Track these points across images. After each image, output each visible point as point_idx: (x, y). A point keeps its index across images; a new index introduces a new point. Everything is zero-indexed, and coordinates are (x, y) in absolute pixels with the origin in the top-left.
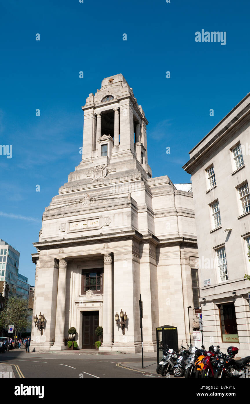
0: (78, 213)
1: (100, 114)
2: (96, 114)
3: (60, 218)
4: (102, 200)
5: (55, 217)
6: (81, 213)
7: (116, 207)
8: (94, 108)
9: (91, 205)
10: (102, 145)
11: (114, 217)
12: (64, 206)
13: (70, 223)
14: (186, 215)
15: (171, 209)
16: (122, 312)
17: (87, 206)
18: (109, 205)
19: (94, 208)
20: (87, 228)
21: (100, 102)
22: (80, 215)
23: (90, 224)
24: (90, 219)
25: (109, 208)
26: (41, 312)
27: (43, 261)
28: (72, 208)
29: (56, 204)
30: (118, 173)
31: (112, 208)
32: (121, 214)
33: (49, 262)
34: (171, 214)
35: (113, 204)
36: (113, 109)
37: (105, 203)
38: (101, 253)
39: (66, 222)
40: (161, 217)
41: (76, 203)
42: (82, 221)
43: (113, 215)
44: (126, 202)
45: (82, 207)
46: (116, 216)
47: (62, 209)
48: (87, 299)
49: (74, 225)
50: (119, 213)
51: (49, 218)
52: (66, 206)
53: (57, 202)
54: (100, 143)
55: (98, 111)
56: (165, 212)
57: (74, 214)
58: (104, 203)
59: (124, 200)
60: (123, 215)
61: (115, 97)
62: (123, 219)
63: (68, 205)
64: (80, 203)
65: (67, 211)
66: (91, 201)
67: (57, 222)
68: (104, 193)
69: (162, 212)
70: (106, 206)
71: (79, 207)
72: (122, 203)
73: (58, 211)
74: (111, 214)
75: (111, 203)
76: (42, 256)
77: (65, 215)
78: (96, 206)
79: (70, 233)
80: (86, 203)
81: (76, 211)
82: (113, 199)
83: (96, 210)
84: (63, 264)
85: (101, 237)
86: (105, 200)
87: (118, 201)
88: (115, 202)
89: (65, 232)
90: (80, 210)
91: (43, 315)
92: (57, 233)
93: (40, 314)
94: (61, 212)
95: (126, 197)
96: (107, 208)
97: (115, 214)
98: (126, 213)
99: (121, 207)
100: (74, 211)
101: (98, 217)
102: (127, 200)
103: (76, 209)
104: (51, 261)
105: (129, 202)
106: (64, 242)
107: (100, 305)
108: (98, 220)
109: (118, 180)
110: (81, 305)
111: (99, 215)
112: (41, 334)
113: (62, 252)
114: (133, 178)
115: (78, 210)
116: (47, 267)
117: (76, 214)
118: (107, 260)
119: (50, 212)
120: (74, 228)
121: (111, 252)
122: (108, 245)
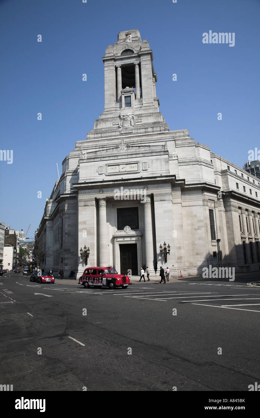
0: (116, 158)
1: (120, 67)
2: (117, 66)
3: (97, 161)
4: (139, 146)
5: (92, 160)
6: (119, 157)
7: (154, 154)
8: (115, 60)
9: (129, 151)
10: (125, 97)
11: (152, 162)
12: (100, 151)
13: (108, 166)
14: (205, 165)
15: (193, 158)
16: (165, 244)
17: (125, 152)
18: (147, 151)
19: (131, 153)
20: (126, 171)
21: (119, 55)
22: (118, 159)
23: (128, 168)
24: (128, 163)
25: (147, 155)
27: (83, 200)
28: (110, 153)
29: (87, 148)
30: (145, 124)
31: (150, 154)
32: (159, 160)
33: (89, 201)
34: (194, 163)
35: (150, 151)
36: (133, 63)
37: (142, 150)
39: (104, 165)
40: (185, 165)
41: (113, 149)
42: (120, 165)
43: (150, 161)
44: (163, 150)
45: (119, 152)
46: (154, 161)
47: (98, 153)
48: (125, 234)
49: (112, 168)
50: (157, 160)
51: (85, 161)
52: (103, 150)
53: (87, 146)
54: (123, 94)
55: (119, 63)
56: (188, 161)
57: (111, 158)
58: (141, 150)
59: (161, 148)
60: (160, 161)
61: (135, 52)
62: (161, 164)
63: (104, 150)
64: (116, 148)
65: (105, 155)
66: (127, 147)
67: (94, 165)
68: (135, 141)
69: (186, 161)
70: (144, 152)
71: (116, 152)
72: (160, 150)
73: (94, 154)
74: (149, 160)
75: (148, 150)
76: (82, 195)
77: (103, 159)
79: (108, 175)
80: (123, 148)
82: (149, 146)
83: (134, 156)
84: (103, 203)
85: (143, 180)
86: (142, 147)
87: (154, 148)
88: (152, 149)
89: (104, 175)
90: (117, 155)
91: (88, 248)
92: (95, 175)
93: (85, 247)
94: (98, 155)
95: (162, 146)
96: (145, 154)
97: (153, 160)
98: (164, 160)
99: (159, 154)
100: (112, 155)
101: (136, 162)
102: (164, 148)
103: (113, 154)
104: (91, 200)
105: (166, 150)
106: (104, 183)
107: (138, 238)
108: (136, 165)
109: (147, 130)
110: (119, 240)
111: (138, 161)
112: (86, 264)
113: (102, 192)
114: (161, 129)
115: (115, 155)
116: (88, 206)
117: (113, 158)
118: (148, 200)
119: (86, 155)
120: (113, 171)
121: (151, 194)
122: (148, 187)
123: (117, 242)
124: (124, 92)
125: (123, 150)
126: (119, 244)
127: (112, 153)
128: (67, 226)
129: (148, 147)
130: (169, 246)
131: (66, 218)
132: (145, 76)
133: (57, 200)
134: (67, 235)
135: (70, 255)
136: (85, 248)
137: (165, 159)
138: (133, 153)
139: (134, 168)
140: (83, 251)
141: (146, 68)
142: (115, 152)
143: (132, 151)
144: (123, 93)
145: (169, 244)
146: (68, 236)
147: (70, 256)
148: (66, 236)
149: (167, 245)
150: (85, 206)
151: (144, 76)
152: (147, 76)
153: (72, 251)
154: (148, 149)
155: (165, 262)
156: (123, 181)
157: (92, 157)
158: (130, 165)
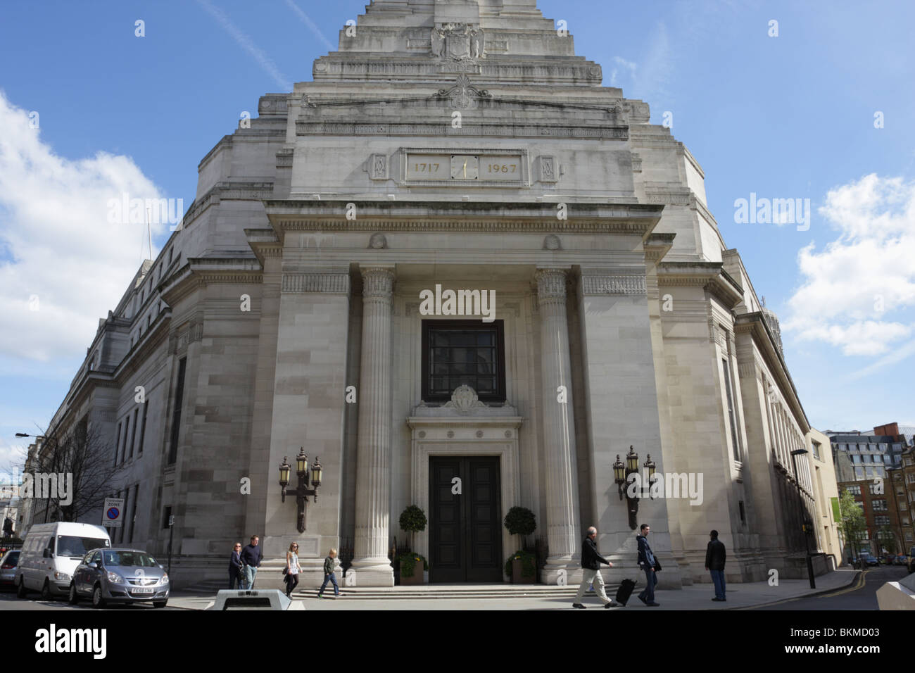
0: (439, 130)
3: (365, 135)
4: (525, 104)
5: (348, 129)
6: (451, 130)
7: (577, 133)
9: (486, 112)
11: (573, 158)
12: (378, 102)
13: (408, 155)
15: (670, 185)
16: (632, 456)
17: (470, 115)
18: (554, 122)
19: (496, 121)
20: (476, 180)
22: (445, 136)
23: (484, 170)
24: (486, 153)
25: (552, 133)
26: (302, 449)
27: (301, 271)
28: (414, 113)
30: (520, 56)
31: (565, 133)
32: (599, 155)
33: (326, 275)
35: (566, 123)
37: (535, 115)
38: (535, 265)
39: (393, 151)
41: (427, 100)
42: (455, 157)
43: (567, 155)
44: (609, 123)
45: (449, 114)
46: (581, 158)
47: (372, 110)
48: (456, 415)
49: (425, 165)
50: (590, 153)
51: (319, 129)
57: (420, 130)
58: (530, 115)
59: (603, 117)
60: (602, 158)
62: (606, 169)
63: (393, 101)
64: (438, 100)
65: (396, 116)
66: (481, 101)
67: (354, 148)
70: (543, 123)
72: (598, 123)
73: (355, 111)
74: (563, 151)
75: (558, 119)
76: (297, 251)
77: (386, 129)
78: (504, 118)
79: (410, 189)
80: (463, 102)
81: (429, 121)
82: (561, 106)
83: (508, 131)
85: (544, 213)
86: (536, 108)
87: (579, 115)
88: (571, 116)
89: (392, 183)
90: (443, 120)
91: (316, 459)
93: (302, 454)
94: (370, 116)
95: (607, 110)
96: (545, 129)
97: (574, 153)
98: (614, 156)
99: (597, 134)
100: (424, 120)
101: (515, 153)
102: (612, 118)
103: (429, 117)
104: (336, 272)
105: (620, 124)
107: (508, 434)
108: (515, 161)
109: (528, 74)
111: (520, 148)
112: (300, 527)
113: (380, 244)
114: (579, 75)
115: (437, 120)
116: (319, 292)
117: (430, 130)
118: (558, 287)
119: (325, 111)
120: (425, 175)
121: (572, 266)
122: (559, 242)
123: (424, 446)
126: (429, 456)
127: (423, 113)
128: (207, 383)
129: (559, 109)
130: (650, 461)
131: (204, 350)
133: (166, 290)
134: (203, 417)
135: (209, 495)
136: (302, 458)
137: (617, 152)
138: (502, 121)
139: (507, 170)
140: (293, 470)
143: (500, 114)
145: (649, 458)
146: (207, 421)
147: (207, 497)
148: (200, 419)
149: (643, 460)
150: (307, 291)
153: (217, 477)
154: (559, 115)
155: (629, 529)
156: (469, 210)
157: (347, 119)
158: (493, 161)
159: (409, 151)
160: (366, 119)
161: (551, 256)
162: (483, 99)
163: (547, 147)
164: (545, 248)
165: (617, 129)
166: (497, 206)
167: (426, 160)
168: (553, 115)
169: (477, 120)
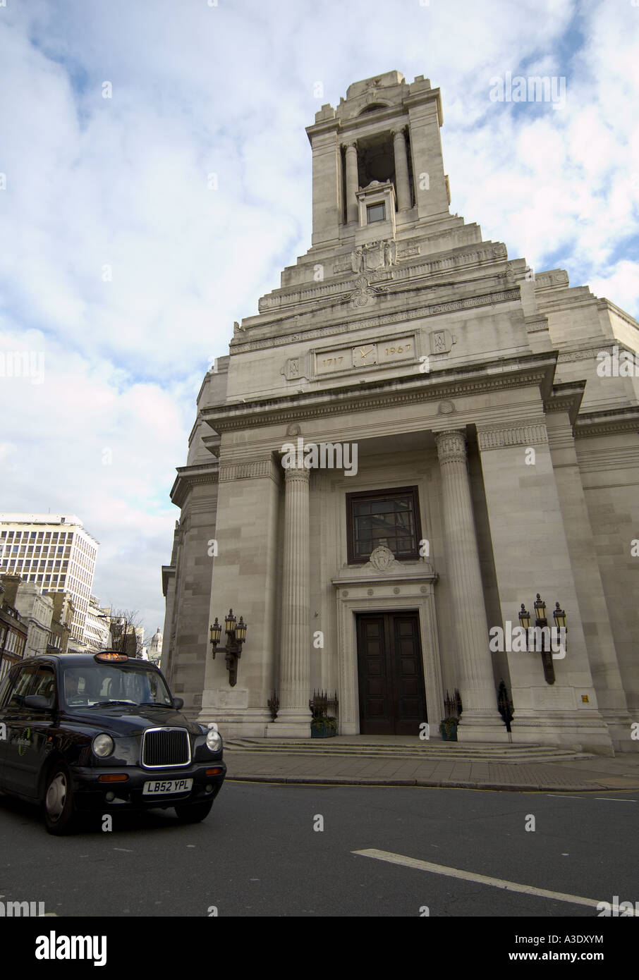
0: (342, 329)
1: (355, 145)
2: (344, 144)
3: (282, 345)
4: (418, 290)
5: (269, 343)
6: (352, 327)
7: (467, 304)
8: (340, 130)
9: (383, 306)
10: (369, 207)
11: (464, 328)
12: (293, 316)
13: (317, 354)
16: (540, 605)
17: (369, 309)
18: (445, 299)
19: (392, 311)
21: (353, 116)
22: (348, 332)
23: (381, 354)
24: (383, 339)
25: (443, 309)
26: (231, 611)
27: (233, 462)
28: (322, 319)
30: (429, 257)
31: (456, 306)
32: (490, 319)
33: (252, 463)
35: (456, 297)
36: (389, 131)
37: (428, 297)
38: (431, 430)
39: (305, 353)
40: (566, 362)
41: (333, 306)
42: (356, 348)
43: (458, 326)
44: (501, 287)
45: (351, 314)
46: (472, 325)
47: (287, 325)
48: (375, 574)
49: (331, 360)
50: (480, 319)
51: (247, 348)
52: (301, 315)
54: (363, 200)
55: (350, 137)
57: (327, 332)
58: (424, 298)
59: (492, 283)
60: (494, 321)
61: (390, 104)
62: (497, 331)
63: (305, 313)
64: (342, 304)
65: (307, 325)
66: (378, 296)
67: (273, 358)
69: (568, 349)
70: (435, 302)
71: (344, 313)
72: (488, 290)
73: (275, 328)
74: (454, 323)
75: (448, 295)
76: (231, 447)
77: (299, 337)
78: (399, 306)
79: (318, 381)
80: (363, 300)
81: (334, 323)
82: (452, 284)
83: (402, 316)
85: (434, 381)
86: (428, 291)
87: (470, 287)
88: (461, 290)
89: (303, 381)
90: (346, 319)
91: (241, 619)
92: (276, 385)
93: (231, 615)
94: (286, 329)
95: (497, 276)
96: (437, 308)
97: (466, 322)
98: (505, 317)
99: (488, 300)
100: (330, 323)
101: (409, 334)
102: (502, 283)
103: (334, 320)
104: (261, 459)
105: (511, 286)
106: (303, 402)
107: (423, 590)
108: (410, 341)
109: (436, 268)
110: (355, 593)
111: (413, 329)
112: (233, 682)
113: (295, 432)
114: (483, 257)
115: (341, 321)
116: (248, 478)
117: (335, 330)
118: (455, 447)
119: (251, 333)
120: (331, 368)
121: (467, 425)
122: (453, 406)
123: (348, 604)
124: (366, 194)
125: (366, 303)
126: (354, 612)
127: (330, 317)
129: (450, 287)
130: (558, 610)
132: (423, 152)
136: (230, 619)
137: (509, 312)
138: (397, 309)
139: (403, 350)
140: (224, 629)
141: (426, 132)
142: (340, 313)
143: (395, 303)
144: (363, 197)
145: (558, 605)
148: (188, 593)
149: (551, 608)
150: (239, 478)
151: (418, 152)
152: (430, 150)
154: (450, 292)
155: (546, 683)
156: (365, 390)
157: (268, 335)
158: (389, 345)
159: (317, 351)
160: (283, 332)
161: (446, 419)
162: (380, 294)
163: (439, 322)
164: (440, 413)
165: (507, 291)
166: (389, 382)
167: (332, 356)
168: (444, 293)
169: (374, 313)
